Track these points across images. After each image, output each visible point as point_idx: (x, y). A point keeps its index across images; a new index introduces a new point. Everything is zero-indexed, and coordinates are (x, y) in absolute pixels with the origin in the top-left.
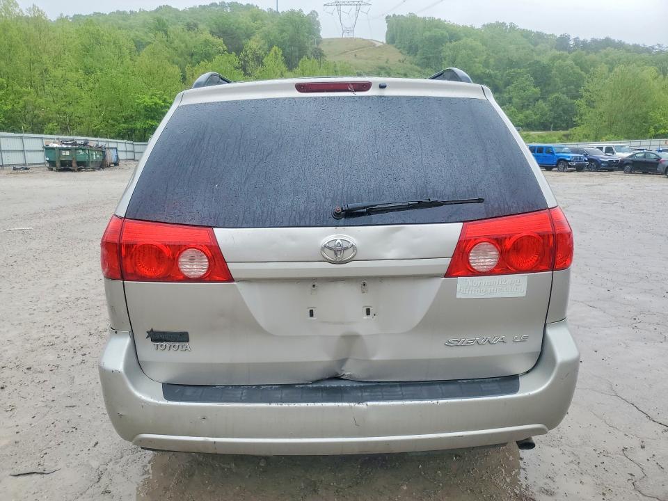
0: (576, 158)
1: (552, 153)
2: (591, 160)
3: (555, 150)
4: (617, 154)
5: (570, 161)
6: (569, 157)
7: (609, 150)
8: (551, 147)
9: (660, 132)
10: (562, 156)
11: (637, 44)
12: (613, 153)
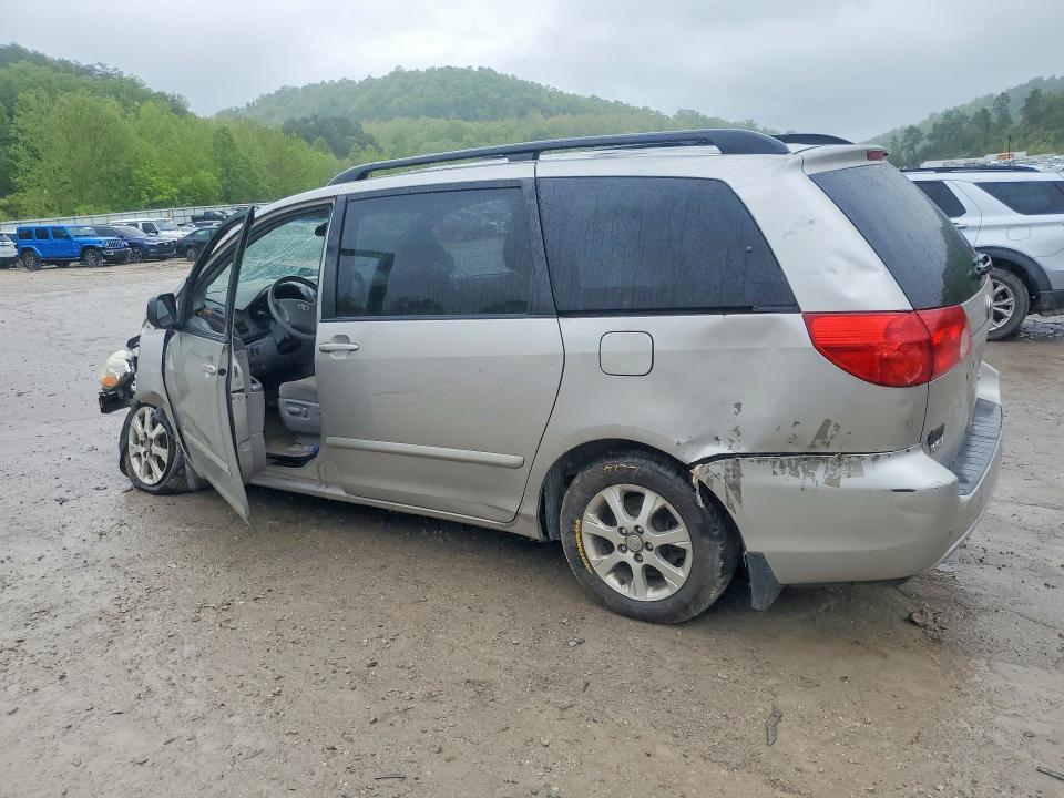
0: (112, 244)
1: (68, 237)
2: (133, 245)
3: (72, 233)
4: (163, 233)
5: (103, 249)
6: (100, 242)
7: (148, 228)
8: (63, 228)
9: (157, 199)
10: (91, 241)
11: (66, 59)
12: (157, 233)
